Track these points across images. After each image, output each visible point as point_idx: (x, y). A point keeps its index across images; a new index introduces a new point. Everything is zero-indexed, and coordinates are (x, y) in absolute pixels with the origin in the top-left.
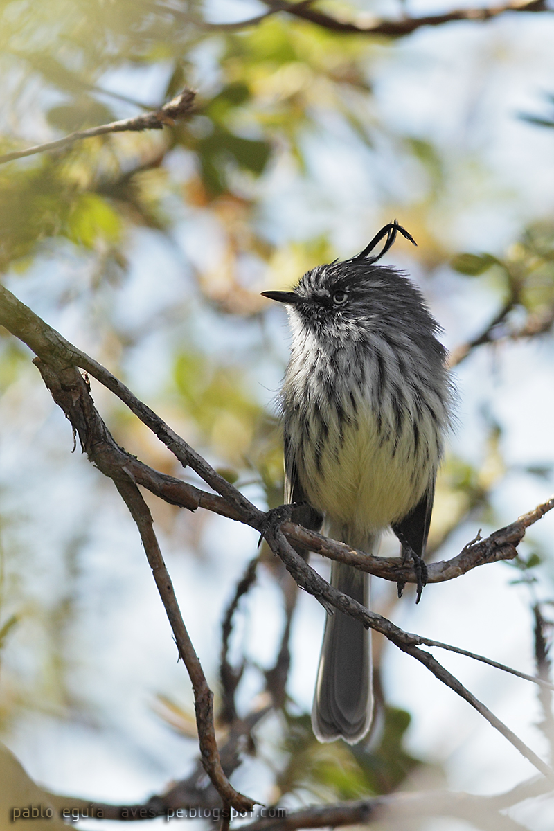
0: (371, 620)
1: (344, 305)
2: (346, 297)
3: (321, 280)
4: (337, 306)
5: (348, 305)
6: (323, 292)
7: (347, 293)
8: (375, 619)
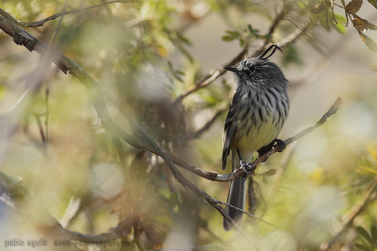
0: (201, 194)
1: (254, 74)
2: (255, 71)
3: (246, 64)
4: (252, 74)
5: (255, 74)
6: (246, 68)
7: (255, 70)
8: (202, 193)
